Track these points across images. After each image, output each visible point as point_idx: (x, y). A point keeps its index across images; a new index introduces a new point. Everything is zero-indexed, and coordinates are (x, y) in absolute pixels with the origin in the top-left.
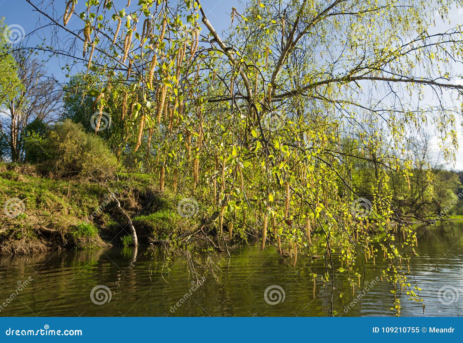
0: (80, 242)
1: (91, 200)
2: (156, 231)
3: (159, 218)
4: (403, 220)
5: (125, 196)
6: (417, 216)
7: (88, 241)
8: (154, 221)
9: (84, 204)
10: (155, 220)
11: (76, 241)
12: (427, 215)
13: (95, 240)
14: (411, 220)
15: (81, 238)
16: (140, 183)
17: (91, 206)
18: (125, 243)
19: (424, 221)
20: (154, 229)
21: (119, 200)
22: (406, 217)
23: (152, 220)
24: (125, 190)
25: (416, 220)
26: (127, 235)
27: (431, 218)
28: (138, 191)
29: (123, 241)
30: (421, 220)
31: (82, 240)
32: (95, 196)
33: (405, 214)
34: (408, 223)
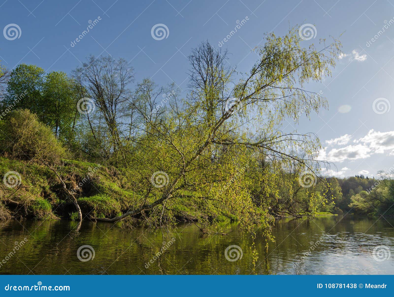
0: (38, 214)
1: (42, 180)
2: (96, 211)
3: (99, 200)
4: (279, 214)
5: (69, 180)
6: (290, 212)
7: (44, 214)
8: (95, 203)
9: (37, 183)
10: (95, 201)
11: (35, 213)
12: (298, 211)
13: (49, 213)
14: (285, 215)
15: (39, 210)
16: (81, 170)
17: (42, 185)
18: (73, 218)
19: (294, 216)
20: (94, 209)
21: (65, 182)
22: (282, 212)
23: (93, 202)
24: (69, 175)
25: (289, 215)
26: (74, 212)
27: (300, 213)
28: (79, 176)
29: (71, 216)
30: (293, 215)
31: (40, 212)
32: (45, 177)
33: (281, 210)
34: (282, 217)
